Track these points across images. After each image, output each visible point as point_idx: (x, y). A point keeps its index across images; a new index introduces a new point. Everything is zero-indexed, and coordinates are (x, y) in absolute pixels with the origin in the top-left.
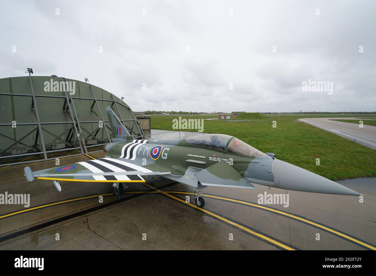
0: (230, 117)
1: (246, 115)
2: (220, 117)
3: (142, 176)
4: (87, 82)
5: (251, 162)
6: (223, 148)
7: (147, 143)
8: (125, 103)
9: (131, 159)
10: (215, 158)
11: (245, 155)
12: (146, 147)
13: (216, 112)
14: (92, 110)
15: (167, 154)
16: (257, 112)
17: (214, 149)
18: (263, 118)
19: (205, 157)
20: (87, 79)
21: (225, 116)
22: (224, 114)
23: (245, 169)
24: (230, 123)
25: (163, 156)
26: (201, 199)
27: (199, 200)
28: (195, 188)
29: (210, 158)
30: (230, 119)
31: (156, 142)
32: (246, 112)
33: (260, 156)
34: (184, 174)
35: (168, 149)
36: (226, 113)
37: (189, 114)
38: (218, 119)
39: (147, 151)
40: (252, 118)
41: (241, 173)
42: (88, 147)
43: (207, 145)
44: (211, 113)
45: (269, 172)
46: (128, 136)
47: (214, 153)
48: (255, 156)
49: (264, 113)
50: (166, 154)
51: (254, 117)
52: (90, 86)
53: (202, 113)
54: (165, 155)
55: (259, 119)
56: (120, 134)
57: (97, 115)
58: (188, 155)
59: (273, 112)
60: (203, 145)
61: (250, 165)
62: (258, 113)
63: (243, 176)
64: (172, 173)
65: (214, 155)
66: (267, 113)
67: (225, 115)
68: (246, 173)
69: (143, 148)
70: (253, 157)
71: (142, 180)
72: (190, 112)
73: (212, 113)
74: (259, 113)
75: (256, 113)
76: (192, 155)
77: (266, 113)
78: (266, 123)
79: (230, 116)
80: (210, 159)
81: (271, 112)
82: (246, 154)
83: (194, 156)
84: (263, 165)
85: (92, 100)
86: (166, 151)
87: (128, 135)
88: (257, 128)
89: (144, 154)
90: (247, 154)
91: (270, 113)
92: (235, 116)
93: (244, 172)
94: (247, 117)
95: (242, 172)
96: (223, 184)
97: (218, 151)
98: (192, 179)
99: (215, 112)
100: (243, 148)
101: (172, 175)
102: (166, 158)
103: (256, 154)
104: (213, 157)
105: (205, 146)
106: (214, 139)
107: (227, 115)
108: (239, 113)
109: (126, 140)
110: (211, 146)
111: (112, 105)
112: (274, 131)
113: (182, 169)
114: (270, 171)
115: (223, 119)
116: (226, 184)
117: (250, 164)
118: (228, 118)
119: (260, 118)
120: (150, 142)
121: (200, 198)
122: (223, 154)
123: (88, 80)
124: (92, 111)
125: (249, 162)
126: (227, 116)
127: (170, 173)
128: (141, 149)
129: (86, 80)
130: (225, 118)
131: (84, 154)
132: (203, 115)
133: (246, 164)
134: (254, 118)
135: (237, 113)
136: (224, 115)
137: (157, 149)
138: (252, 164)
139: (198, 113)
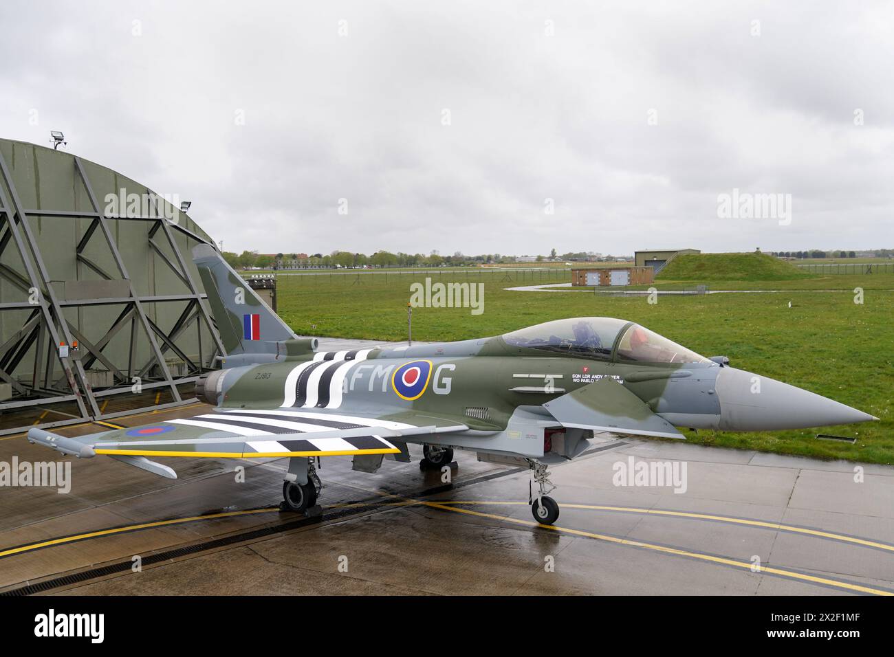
0: (625, 274)
1: (700, 267)
2: (578, 276)
3: (386, 439)
4: (60, 148)
5: (672, 375)
6: (607, 352)
7: (371, 357)
8: (195, 226)
9: (326, 408)
10: (589, 376)
11: (659, 361)
12: (374, 368)
13: (559, 253)
14: (82, 255)
15: (450, 379)
16: (754, 250)
17: (585, 355)
18: (780, 279)
19: (561, 376)
20: (59, 135)
21: (605, 273)
22: (600, 260)
23: (658, 393)
24: (626, 304)
25: (439, 387)
26: (547, 501)
27: (543, 504)
28: (535, 458)
29: (574, 376)
30: (626, 288)
31: (405, 352)
32: (704, 251)
33: (691, 362)
34: (503, 426)
35: (452, 367)
36: (609, 259)
37: (425, 264)
38: (570, 285)
39: (382, 377)
40: (732, 279)
41: (649, 404)
42: (99, 394)
43: (566, 348)
44: (534, 259)
45: (710, 394)
46: (292, 341)
47: (586, 364)
48: (682, 361)
49: (793, 254)
50: (447, 381)
51: (738, 275)
52: (76, 165)
53: (489, 258)
54: (445, 384)
55: (761, 283)
56: (257, 337)
57: (106, 277)
58: (515, 376)
59: (834, 250)
60: (556, 349)
61: (670, 384)
62: (758, 253)
63: (654, 409)
64: (470, 428)
65: (586, 369)
66: (805, 255)
67: (605, 268)
68: (662, 401)
69: (367, 373)
70: (677, 366)
71: (389, 448)
72: (428, 255)
73: (540, 259)
74: (765, 256)
75: (747, 256)
76: (527, 376)
77: (799, 255)
78: (787, 300)
79: (627, 269)
80: (575, 381)
81: (824, 250)
82: (661, 359)
83: (531, 376)
84: (699, 380)
85: (79, 216)
86: (445, 373)
87: (292, 338)
88: (742, 322)
89: (371, 389)
90: (663, 359)
91: (818, 255)
92: (652, 271)
93: (658, 401)
94: (706, 274)
95: (653, 401)
96: (610, 426)
97: (595, 358)
98: (528, 436)
99: (553, 252)
100: (656, 347)
101: (472, 431)
102: (447, 391)
103: (685, 357)
104: (583, 373)
105: (559, 350)
106: (582, 332)
107: (614, 265)
108: (670, 259)
109: (283, 357)
110: (576, 348)
111: (152, 233)
112: (813, 330)
113: (498, 416)
114: (711, 391)
115: (594, 288)
116: (616, 427)
117: (669, 381)
118: (619, 279)
119: (769, 277)
120: (381, 354)
121: (544, 499)
122: (607, 363)
123: (64, 141)
124: (79, 259)
125: (667, 377)
126: (611, 269)
127: (464, 427)
128: (357, 375)
129: (59, 140)
130: (605, 282)
131: (91, 418)
132: (497, 268)
133: (661, 380)
134: (743, 279)
135: (660, 257)
136: (598, 265)
137: (416, 371)
138: (674, 379)
139: (470, 259)
